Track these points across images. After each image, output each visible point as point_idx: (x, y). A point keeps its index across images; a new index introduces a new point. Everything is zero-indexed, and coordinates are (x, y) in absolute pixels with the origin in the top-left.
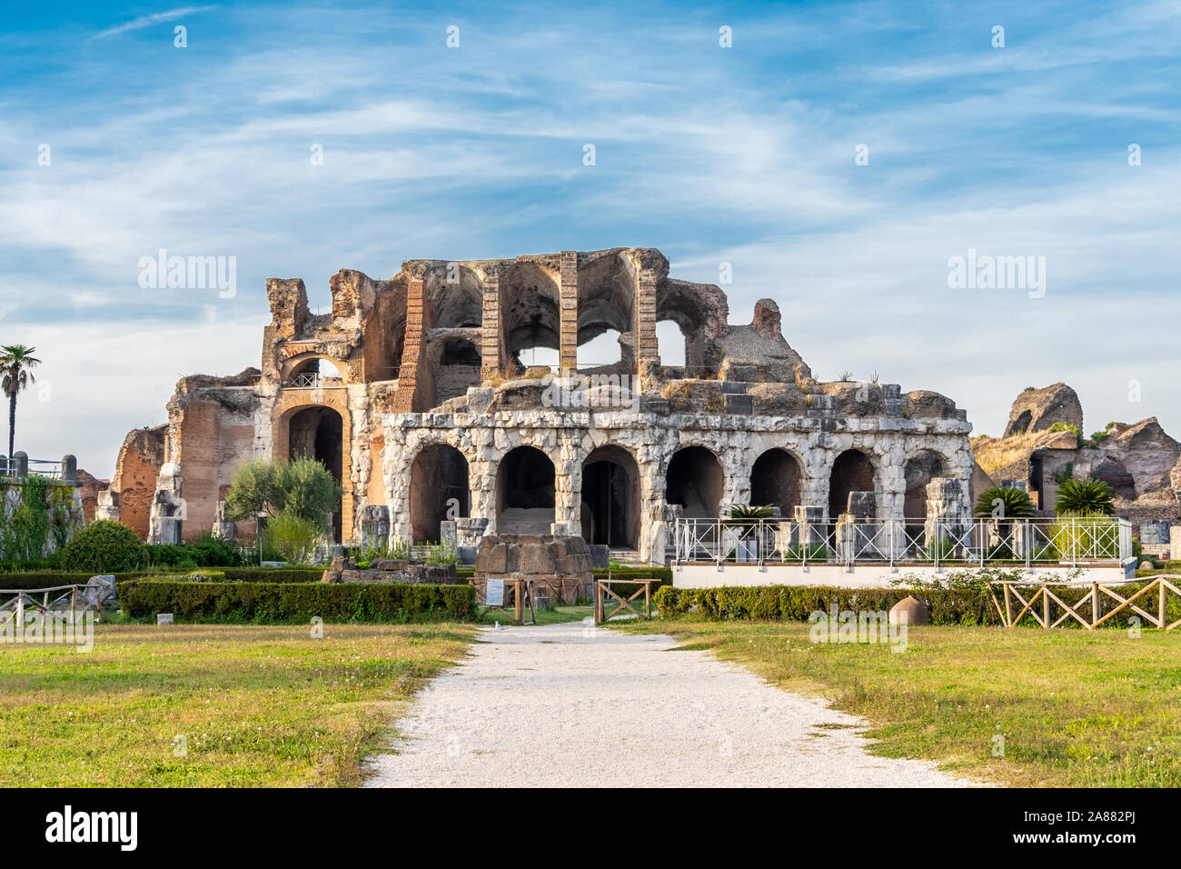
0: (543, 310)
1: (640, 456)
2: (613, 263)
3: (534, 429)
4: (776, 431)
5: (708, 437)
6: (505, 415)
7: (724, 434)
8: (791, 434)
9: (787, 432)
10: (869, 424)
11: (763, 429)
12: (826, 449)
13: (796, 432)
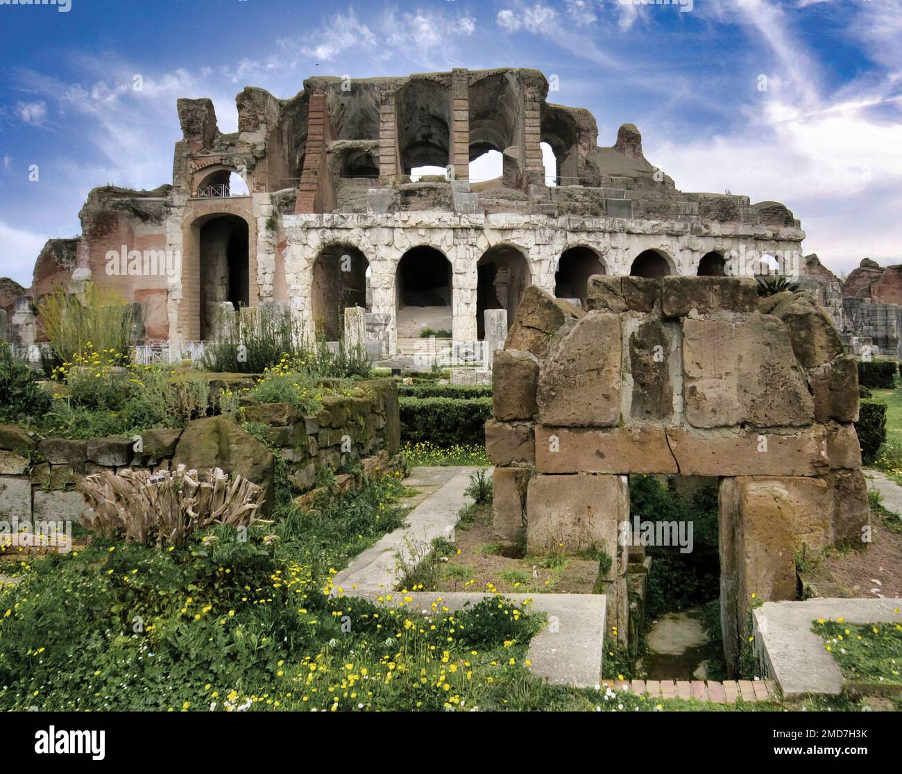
0: (433, 130)
1: (532, 255)
2: (499, 83)
3: (432, 228)
4: (652, 234)
5: (592, 237)
6: (404, 215)
7: (607, 235)
8: (664, 237)
9: (661, 234)
10: (728, 229)
11: (640, 231)
12: (693, 251)
13: (670, 235)
